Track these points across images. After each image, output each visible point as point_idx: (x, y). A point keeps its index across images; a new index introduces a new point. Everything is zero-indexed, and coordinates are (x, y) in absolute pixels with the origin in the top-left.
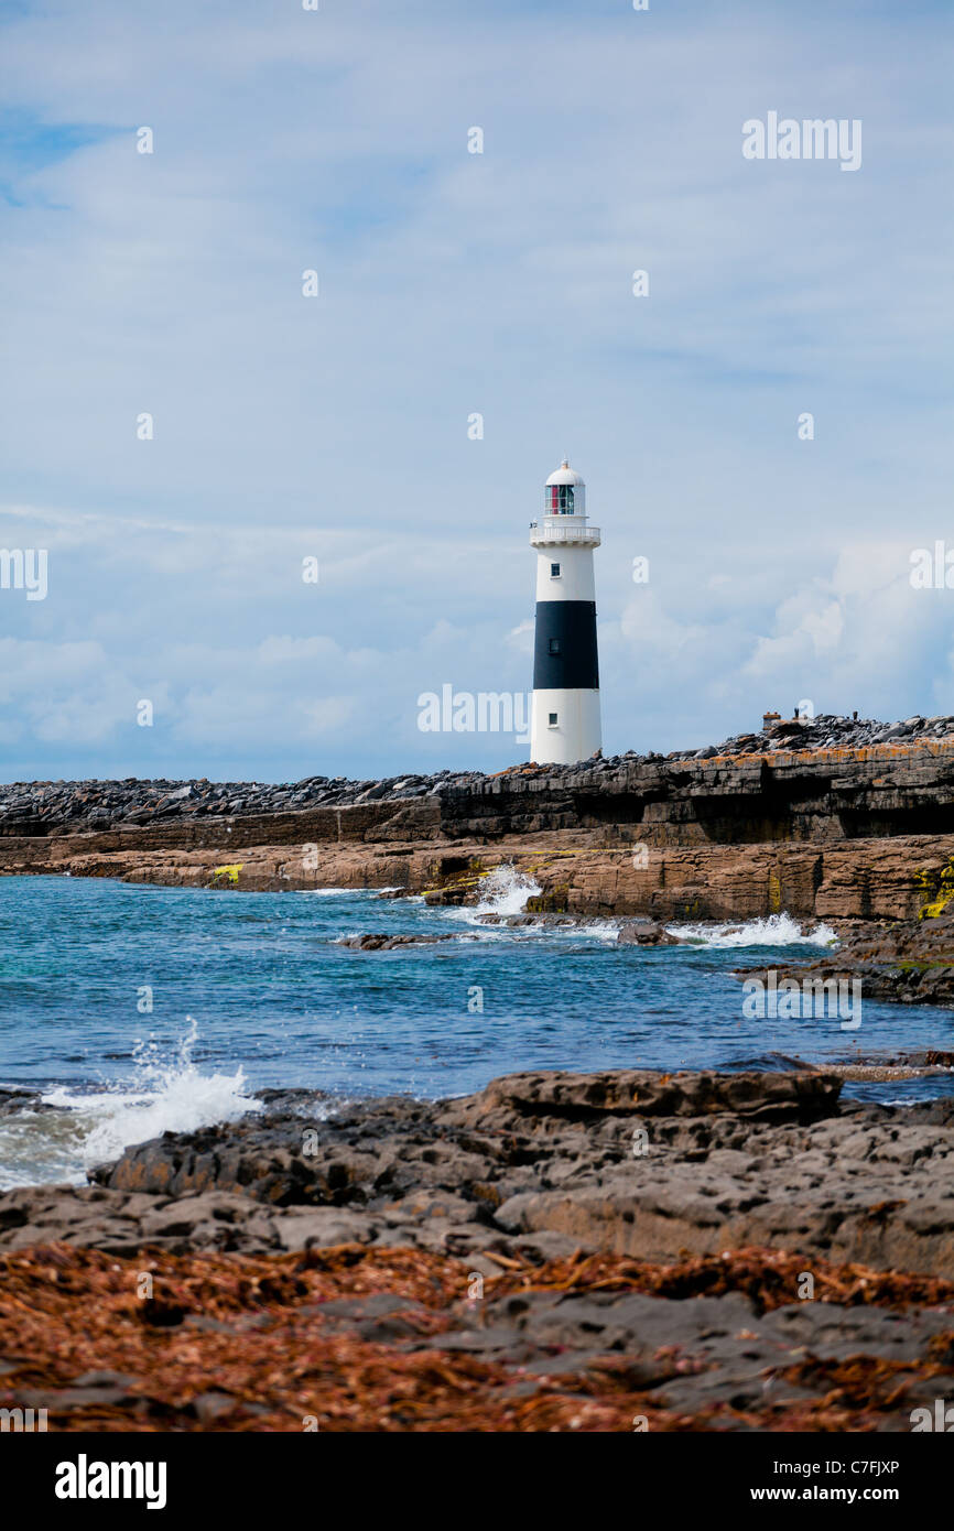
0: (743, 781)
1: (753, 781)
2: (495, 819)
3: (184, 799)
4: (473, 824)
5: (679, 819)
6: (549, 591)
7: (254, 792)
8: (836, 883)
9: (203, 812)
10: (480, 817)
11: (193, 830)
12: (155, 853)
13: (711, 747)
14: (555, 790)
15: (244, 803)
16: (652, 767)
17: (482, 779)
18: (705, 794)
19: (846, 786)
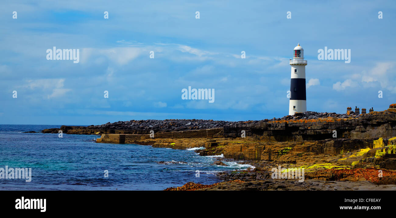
0: (281, 127)
1: (283, 127)
2: (235, 134)
3: (189, 125)
4: (230, 134)
5: (269, 135)
6: (294, 76)
7: (206, 124)
8: (265, 152)
9: (192, 129)
10: (232, 133)
11: (174, 134)
12: (164, 139)
13: (279, 118)
14: (248, 127)
15: (202, 127)
16: (265, 123)
17: (236, 124)
18: (273, 129)
19: (302, 129)
